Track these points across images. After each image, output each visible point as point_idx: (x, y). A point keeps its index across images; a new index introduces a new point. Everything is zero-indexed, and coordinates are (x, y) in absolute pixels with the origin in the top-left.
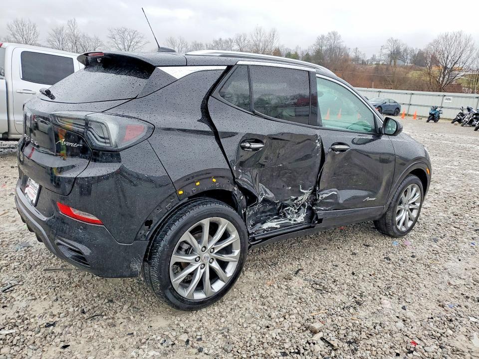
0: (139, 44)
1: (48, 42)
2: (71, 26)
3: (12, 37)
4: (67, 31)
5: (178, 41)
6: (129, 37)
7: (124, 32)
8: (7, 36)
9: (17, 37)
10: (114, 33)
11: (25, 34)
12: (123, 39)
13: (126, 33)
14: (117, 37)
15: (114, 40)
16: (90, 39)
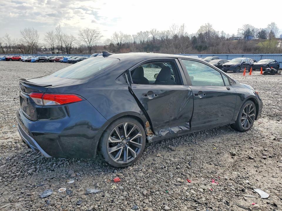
0: (97, 38)
1: (45, 40)
2: (58, 30)
3: (24, 39)
4: (55, 33)
5: (120, 35)
6: (91, 34)
7: (88, 32)
8: (21, 38)
9: (27, 39)
10: (82, 32)
11: (31, 36)
12: (88, 35)
13: (89, 32)
14: (84, 34)
15: (82, 36)
16: (68, 37)
